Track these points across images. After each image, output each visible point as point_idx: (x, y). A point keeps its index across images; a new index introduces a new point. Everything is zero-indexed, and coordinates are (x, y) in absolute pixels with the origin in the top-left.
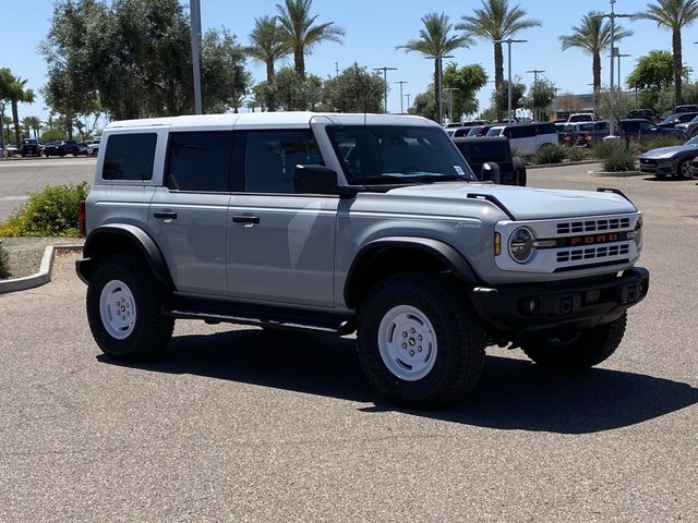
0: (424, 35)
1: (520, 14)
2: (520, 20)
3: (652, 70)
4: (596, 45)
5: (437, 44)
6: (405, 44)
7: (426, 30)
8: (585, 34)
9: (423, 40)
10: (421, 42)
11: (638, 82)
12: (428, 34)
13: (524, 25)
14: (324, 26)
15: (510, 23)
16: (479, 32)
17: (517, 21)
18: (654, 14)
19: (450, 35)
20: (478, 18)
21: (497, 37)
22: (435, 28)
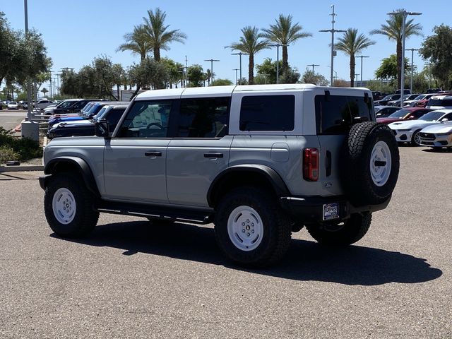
0: (242, 40)
1: (299, 28)
2: (299, 32)
3: (391, 66)
4: (352, 50)
5: (251, 45)
6: (231, 45)
7: (244, 37)
8: (346, 42)
9: (242, 43)
10: (241, 45)
11: (382, 74)
12: (246, 40)
13: (301, 36)
14: (173, 32)
15: (292, 34)
16: (273, 39)
17: (297, 33)
18: (385, 31)
19: (259, 40)
20: (272, 30)
21: (285, 43)
22: (250, 35)
